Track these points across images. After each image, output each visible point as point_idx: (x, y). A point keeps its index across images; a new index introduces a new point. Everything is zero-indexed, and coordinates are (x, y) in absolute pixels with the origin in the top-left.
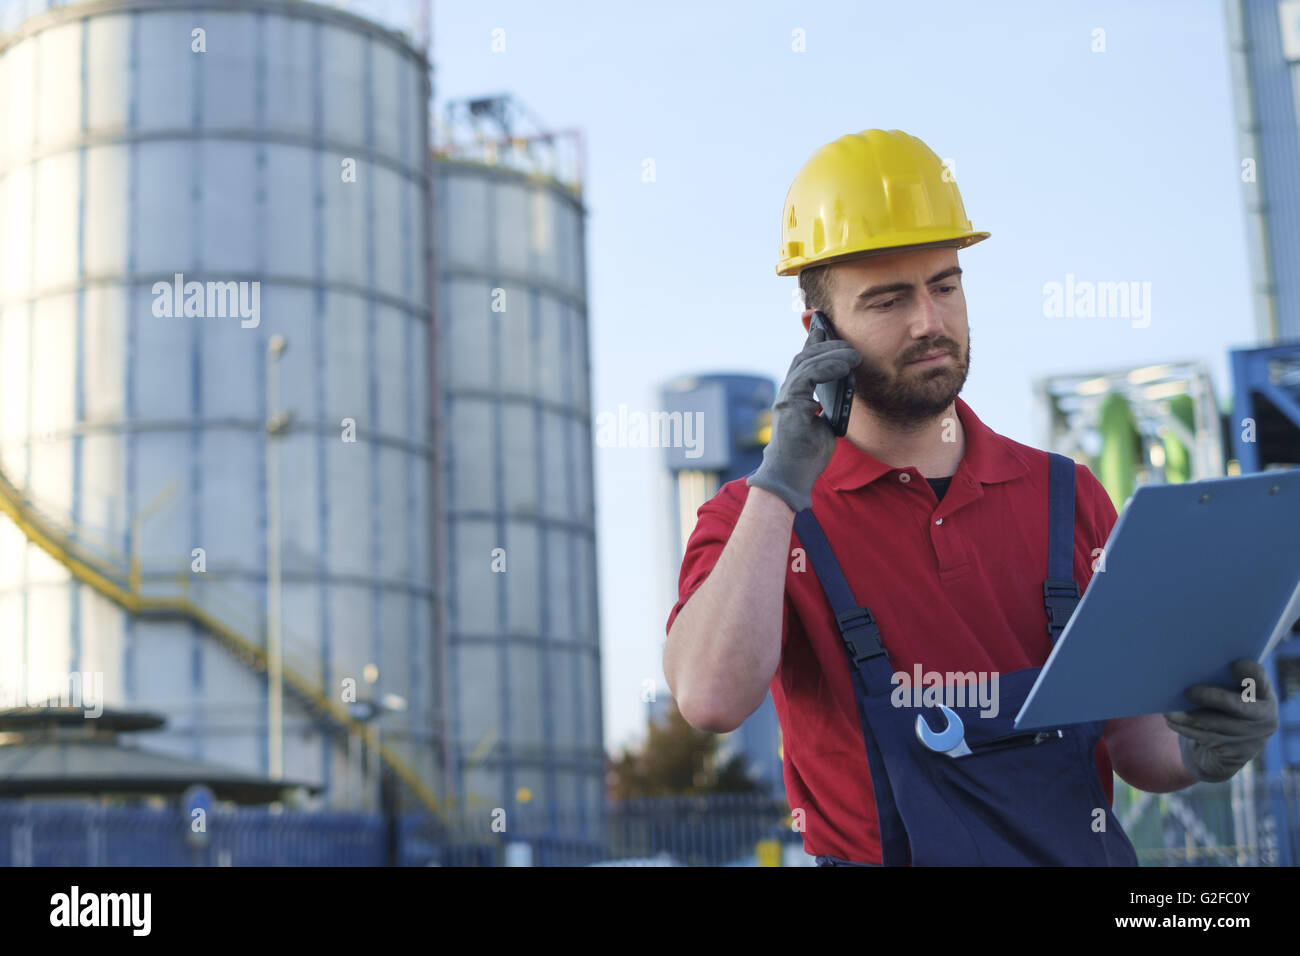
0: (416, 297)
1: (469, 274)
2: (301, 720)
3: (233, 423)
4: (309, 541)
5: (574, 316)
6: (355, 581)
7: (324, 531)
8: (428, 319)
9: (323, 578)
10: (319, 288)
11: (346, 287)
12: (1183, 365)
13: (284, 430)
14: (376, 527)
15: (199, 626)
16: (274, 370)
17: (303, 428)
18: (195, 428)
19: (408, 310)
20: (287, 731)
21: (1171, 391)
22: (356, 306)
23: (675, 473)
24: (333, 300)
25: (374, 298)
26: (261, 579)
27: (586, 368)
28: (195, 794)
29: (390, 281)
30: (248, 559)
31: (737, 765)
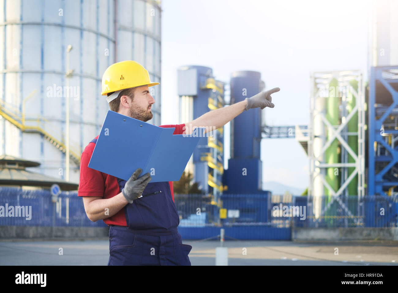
0: (111, 35)
1: (125, 29)
2: (75, 166)
3: (54, 72)
4: (77, 111)
5: (157, 44)
6: (91, 124)
7: (82, 108)
8: (115, 42)
9: (81, 123)
10: (82, 30)
11: (89, 31)
12: (356, 71)
13: (71, 75)
14: (97, 108)
15: (42, 135)
16: (68, 55)
17: (76, 75)
18: (42, 73)
19: (108, 39)
20: (70, 169)
21: (351, 79)
22: (93, 36)
23: (181, 96)
24: (85, 33)
25: (98, 34)
26: (63, 122)
27: (160, 61)
28: (54, 187)
29: (103, 30)
30: (59, 116)
31: (196, 185)
